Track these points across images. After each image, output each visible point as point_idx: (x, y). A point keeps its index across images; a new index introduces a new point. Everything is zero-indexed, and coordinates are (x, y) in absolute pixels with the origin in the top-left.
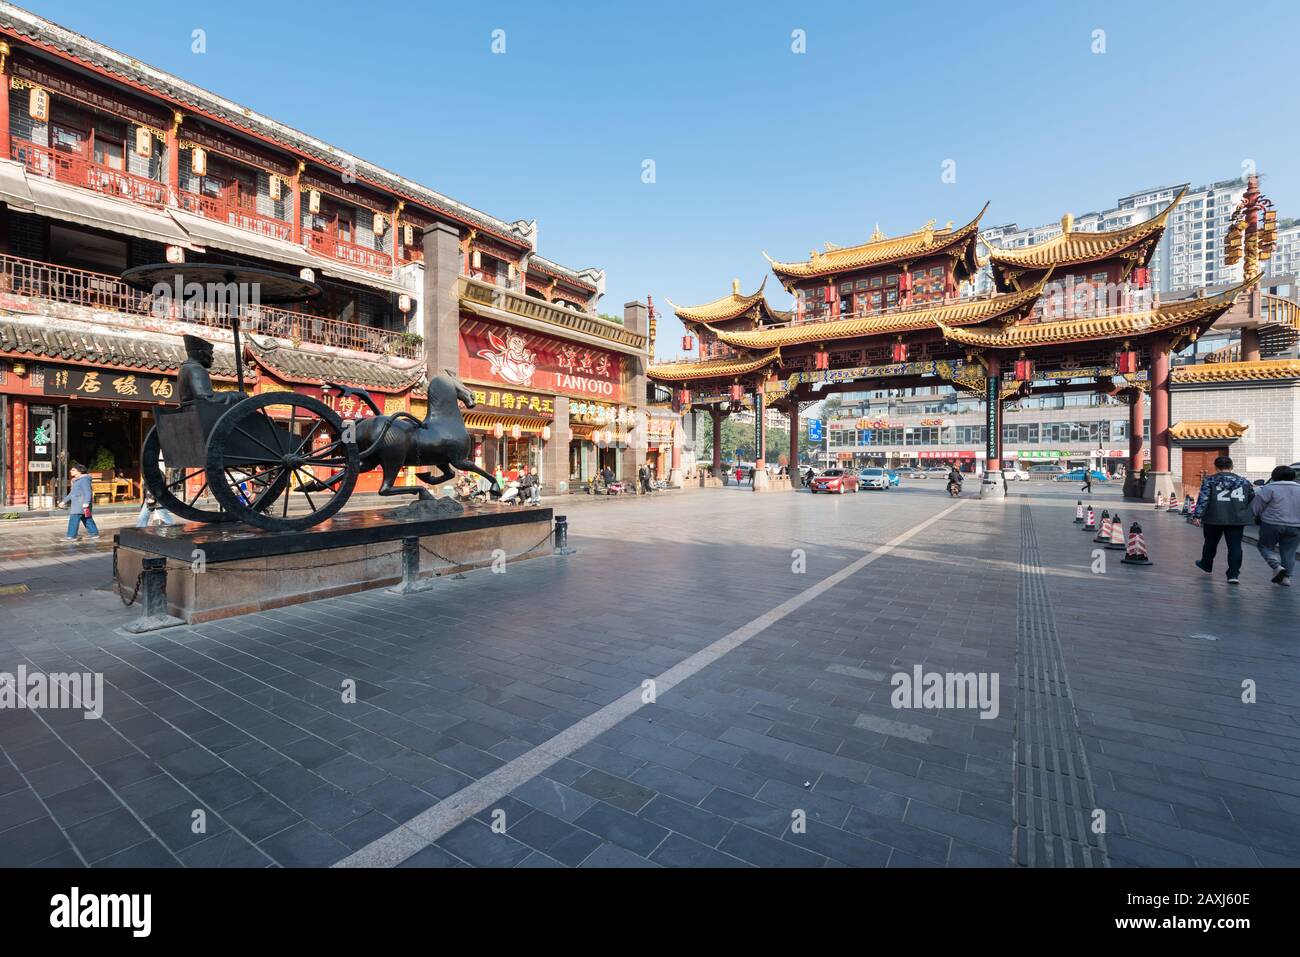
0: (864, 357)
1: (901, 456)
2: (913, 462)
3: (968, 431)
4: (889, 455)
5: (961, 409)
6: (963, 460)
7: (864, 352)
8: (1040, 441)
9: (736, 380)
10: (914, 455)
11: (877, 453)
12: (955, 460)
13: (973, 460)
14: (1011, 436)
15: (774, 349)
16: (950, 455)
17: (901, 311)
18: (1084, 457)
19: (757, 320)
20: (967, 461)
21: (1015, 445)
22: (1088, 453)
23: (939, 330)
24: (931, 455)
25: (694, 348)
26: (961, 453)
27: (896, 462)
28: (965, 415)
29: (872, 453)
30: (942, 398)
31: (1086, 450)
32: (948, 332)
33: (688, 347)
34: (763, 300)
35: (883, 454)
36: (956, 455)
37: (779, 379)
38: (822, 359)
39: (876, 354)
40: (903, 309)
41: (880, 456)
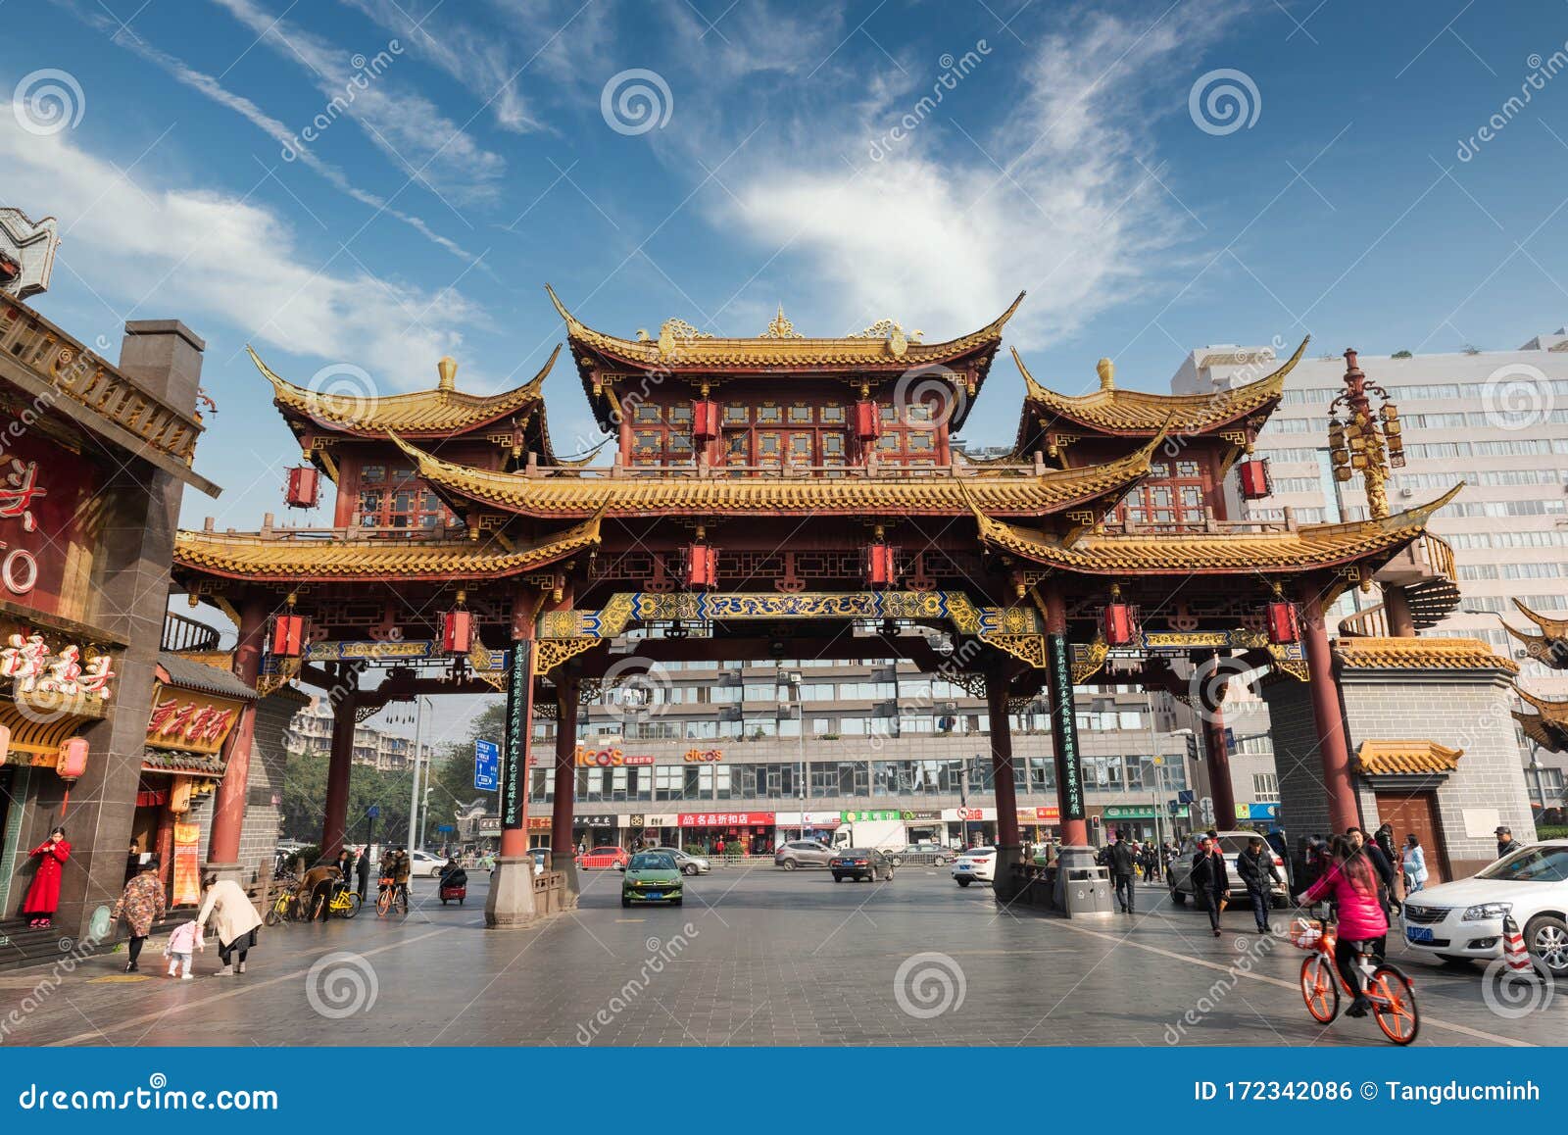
0: (790, 571)
1: (648, 824)
2: (667, 835)
3: (761, 775)
4: (624, 822)
5: (750, 731)
6: (753, 829)
7: (790, 557)
8: (871, 792)
9: (461, 597)
10: (670, 821)
11: (602, 818)
12: (739, 828)
13: (770, 830)
14: (828, 784)
15: (582, 521)
16: (733, 820)
17: (868, 477)
18: (933, 821)
19: (517, 452)
20: (761, 831)
21: (836, 799)
22: (937, 815)
23: (972, 521)
24: (701, 821)
25: (321, 502)
26: (751, 815)
27: (636, 834)
28: (758, 744)
29: (592, 818)
30: (716, 710)
31: (934, 807)
32: (986, 526)
33: (304, 497)
34: (540, 404)
35: (614, 819)
36: (744, 820)
37: (577, 607)
38: (702, 562)
39: (818, 565)
40: (872, 473)
41: (607, 822)
